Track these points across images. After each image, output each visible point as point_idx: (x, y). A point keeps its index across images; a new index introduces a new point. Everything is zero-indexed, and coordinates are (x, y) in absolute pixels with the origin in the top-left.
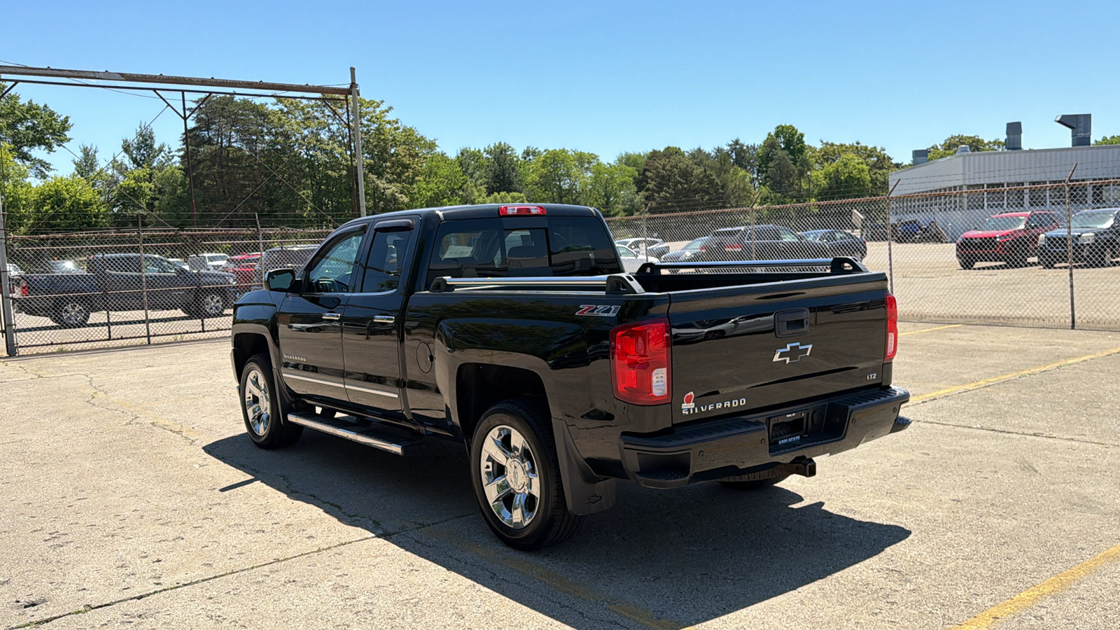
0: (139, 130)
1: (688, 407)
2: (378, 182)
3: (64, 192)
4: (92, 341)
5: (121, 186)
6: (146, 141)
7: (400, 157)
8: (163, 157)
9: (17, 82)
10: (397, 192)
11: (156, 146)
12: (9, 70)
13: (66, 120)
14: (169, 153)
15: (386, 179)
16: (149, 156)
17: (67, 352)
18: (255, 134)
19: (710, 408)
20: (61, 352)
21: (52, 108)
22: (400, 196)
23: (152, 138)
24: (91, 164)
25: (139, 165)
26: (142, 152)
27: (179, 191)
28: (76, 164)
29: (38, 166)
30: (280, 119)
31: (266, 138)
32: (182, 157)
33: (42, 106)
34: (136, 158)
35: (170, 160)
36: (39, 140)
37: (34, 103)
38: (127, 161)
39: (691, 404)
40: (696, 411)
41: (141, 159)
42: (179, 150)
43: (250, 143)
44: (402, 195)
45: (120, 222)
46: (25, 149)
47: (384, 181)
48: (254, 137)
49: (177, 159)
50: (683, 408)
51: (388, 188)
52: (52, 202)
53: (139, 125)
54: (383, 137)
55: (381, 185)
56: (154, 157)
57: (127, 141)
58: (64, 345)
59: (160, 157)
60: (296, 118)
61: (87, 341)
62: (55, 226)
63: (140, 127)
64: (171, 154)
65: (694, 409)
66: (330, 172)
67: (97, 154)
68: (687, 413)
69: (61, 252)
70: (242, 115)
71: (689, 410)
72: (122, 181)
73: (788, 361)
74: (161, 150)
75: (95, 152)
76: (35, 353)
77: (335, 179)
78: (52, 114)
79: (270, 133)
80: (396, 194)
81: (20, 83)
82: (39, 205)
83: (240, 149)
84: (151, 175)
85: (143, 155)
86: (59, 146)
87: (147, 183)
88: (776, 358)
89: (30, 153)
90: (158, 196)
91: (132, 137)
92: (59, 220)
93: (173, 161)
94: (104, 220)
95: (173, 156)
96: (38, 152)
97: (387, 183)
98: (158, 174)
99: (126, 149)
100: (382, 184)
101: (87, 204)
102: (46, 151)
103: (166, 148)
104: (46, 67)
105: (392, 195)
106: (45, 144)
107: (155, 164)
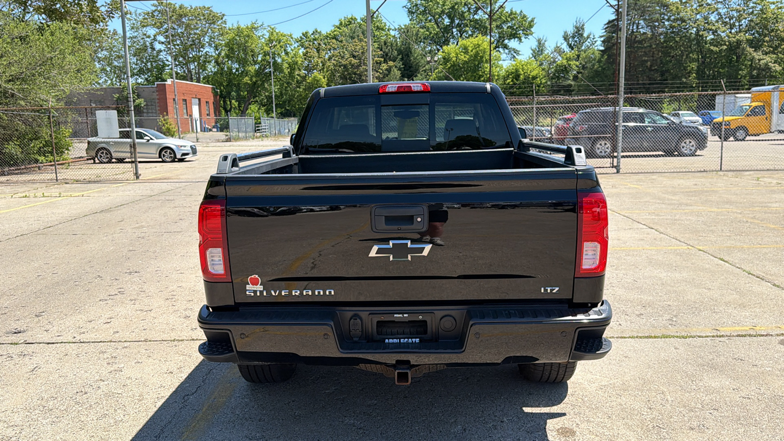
0: (575, 23)
1: (255, 289)
2: (755, 54)
3: (521, 70)
5: (557, 65)
6: (579, 31)
7: (779, 32)
8: (589, 42)
10: (771, 62)
11: (585, 35)
13: (532, 21)
14: (593, 39)
15: (762, 51)
16: (580, 42)
18: (657, 21)
19: (283, 294)
21: (524, 12)
22: (773, 65)
23: (583, 29)
24: (542, 50)
25: (572, 49)
26: (575, 39)
27: (596, 67)
28: (532, 50)
29: (512, 52)
30: (677, 8)
31: (667, 23)
32: (603, 42)
33: (518, 12)
34: (571, 44)
35: (594, 44)
36: (514, 36)
37: (514, 10)
38: (565, 47)
39: (258, 286)
40: (265, 294)
41: (574, 45)
42: (601, 37)
43: (653, 28)
44: (776, 65)
45: (556, 90)
46: (506, 41)
47: (760, 53)
48: (657, 24)
49: (599, 43)
50: (247, 289)
51: (763, 59)
52: (513, 77)
53: (575, 20)
54: (765, 16)
55: (757, 57)
56: (583, 43)
57: (566, 32)
59: (587, 43)
60: (692, 6)
62: (513, 93)
63: (576, 22)
64: (595, 40)
65: (261, 292)
66: (712, 48)
67: (546, 43)
68: (252, 294)
70: (649, 7)
71: (255, 292)
72: (560, 60)
73: (391, 259)
74: (588, 37)
75: (545, 41)
77: (716, 53)
78: (525, 16)
79: (668, 20)
80: (770, 64)
82: (505, 78)
83: (644, 33)
84: (578, 56)
85: (576, 41)
86: (526, 38)
87: (574, 62)
88: (373, 253)
89: (508, 44)
90: (582, 71)
91: (570, 30)
92: (515, 90)
93: (596, 45)
94: (543, 89)
95: (596, 42)
96: (513, 44)
97: (763, 54)
98: (583, 55)
99: (566, 38)
100: (757, 55)
101: (534, 78)
102: (518, 42)
103: (592, 36)
105: (766, 64)
106: (517, 37)
107: (583, 48)
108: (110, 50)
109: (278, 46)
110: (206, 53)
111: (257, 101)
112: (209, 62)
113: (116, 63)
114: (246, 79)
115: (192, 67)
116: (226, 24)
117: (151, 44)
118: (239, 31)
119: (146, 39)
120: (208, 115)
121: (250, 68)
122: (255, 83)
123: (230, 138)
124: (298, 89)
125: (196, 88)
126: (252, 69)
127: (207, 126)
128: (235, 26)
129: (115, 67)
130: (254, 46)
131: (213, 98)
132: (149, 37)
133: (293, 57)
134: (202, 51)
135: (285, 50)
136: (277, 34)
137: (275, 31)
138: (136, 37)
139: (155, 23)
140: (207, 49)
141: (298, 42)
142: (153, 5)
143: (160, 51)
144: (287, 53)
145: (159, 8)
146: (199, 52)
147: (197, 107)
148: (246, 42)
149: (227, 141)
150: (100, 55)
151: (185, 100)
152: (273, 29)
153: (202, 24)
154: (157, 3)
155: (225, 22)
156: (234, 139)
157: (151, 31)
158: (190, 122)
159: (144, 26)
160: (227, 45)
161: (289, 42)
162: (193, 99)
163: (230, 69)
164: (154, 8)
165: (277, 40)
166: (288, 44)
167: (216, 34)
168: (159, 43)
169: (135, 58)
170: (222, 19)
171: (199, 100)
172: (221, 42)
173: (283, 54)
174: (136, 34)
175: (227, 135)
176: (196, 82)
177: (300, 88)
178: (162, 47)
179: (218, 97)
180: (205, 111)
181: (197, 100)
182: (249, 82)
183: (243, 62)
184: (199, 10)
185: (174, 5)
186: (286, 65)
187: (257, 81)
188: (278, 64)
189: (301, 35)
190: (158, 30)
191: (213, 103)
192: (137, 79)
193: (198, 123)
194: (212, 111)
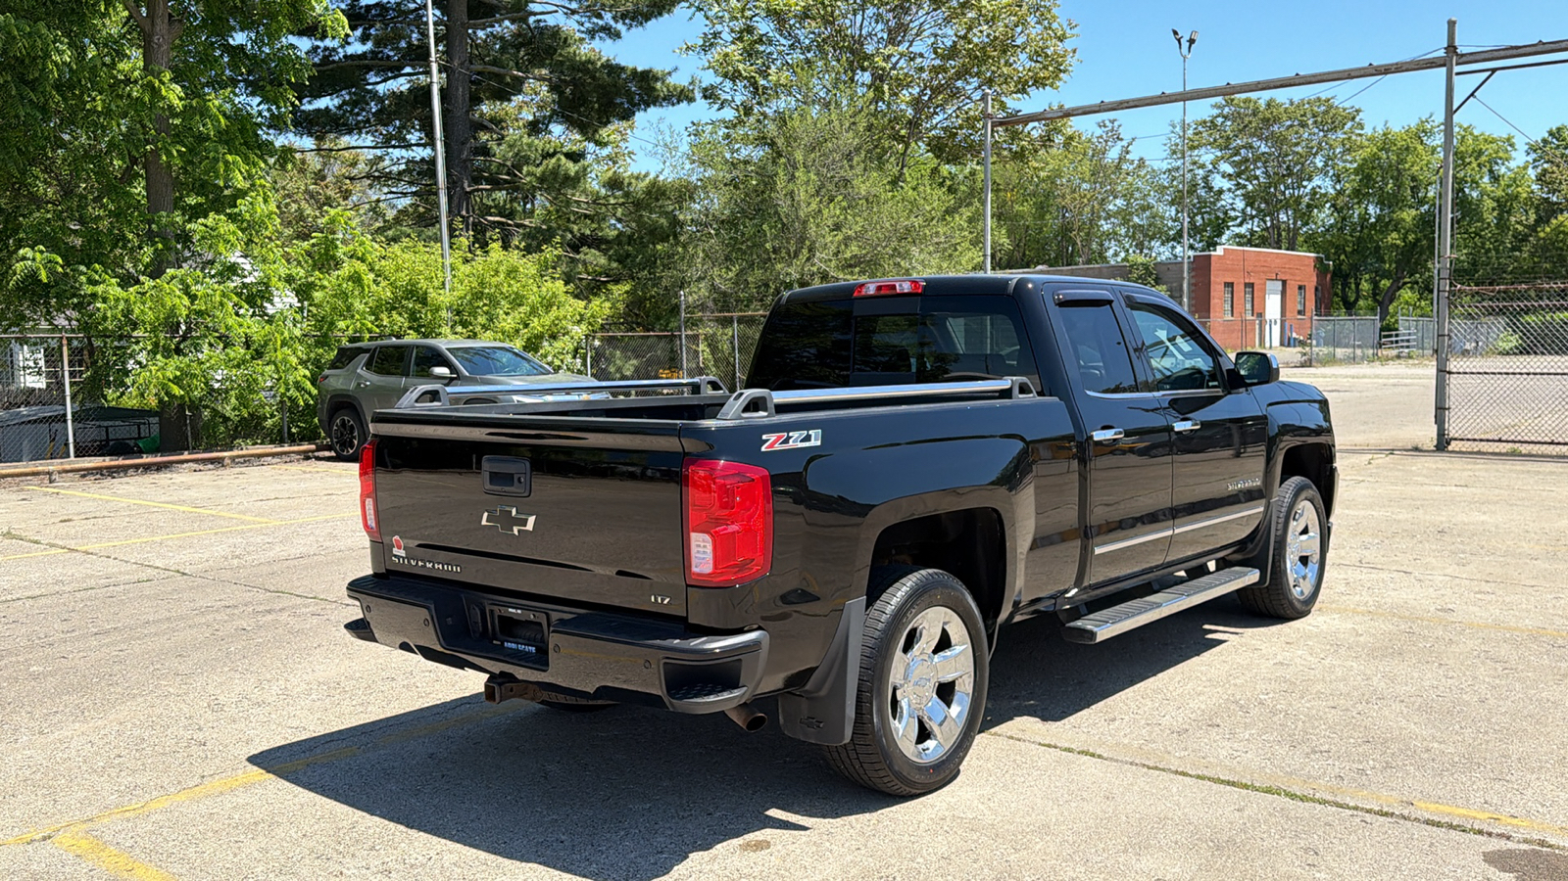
1: (399, 554)
4: (1559, 444)
9: (1494, 71)
12: (1483, 56)
17: (1521, 455)
19: (420, 564)
20: (1514, 454)
39: (401, 550)
40: (406, 562)
50: (394, 553)
58: (1518, 445)
61: (1552, 443)
65: (404, 559)
68: (396, 561)
69: (1522, 310)
71: (399, 557)
73: (500, 530)
76: (1476, 450)
81: (1498, 72)
88: (484, 521)
104: (1536, 42)
108: (1128, 196)
109: (1474, 165)
110: (1313, 188)
111: (1417, 283)
112: (1320, 207)
113: (1136, 220)
114: (1393, 238)
115: (1283, 217)
116: (1362, 129)
117: (1205, 179)
118: (1386, 142)
119: (1196, 172)
120: (1299, 312)
121: (1404, 215)
122: (1414, 245)
123: (1311, 360)
124: (1517, 253)
125: (1278, 261)
126: (1408, 215)
127: (1294, 335)
128: (1380, 130)
129: (1136, 226)
130: (1416, 168)
131: (1315, 279)
132: (1203, 166)
133: (1509, 186)
134: (1305, 187)
135: (1491, 171)
136: (1476, 138)
137: (1471, 134)
138: (1178, 169)
139: (1215, 140)
140: (1317, 181)
141: (1535, 151)
142: (1216, 106)
143: (1221, 192)
144: (1495, 178)
145: (1227, 110)
146: (1299, 188)
147: (1278, 297)
148: (1402, 161)
149: (1303, 366)
150: (1111, 207)
151: (1252, 285)
152: (1465, 130)
153: (1312, 134)
154: (1224, 103)
155: (1361, 126)
156: (1321, 363)
157: (1207, 156)
158: (1257, 327)
159: (1193, 148)
160: (1357, 172)
161: (1501, 154)
162: (1268, 282)
163: (1364, 218)
164: (1216, 112)
165: (1474, 151)
166: (1501, 159)
167: (1338, 151)
168: (1223, 177)
169: (1173, 208)
170: (1353, 119)
171: (1284, 283)
172: (1348, 165)
173: (1486, 179)
174: (1179, 163)
175: (1305, 354)
176: (1287, 249)
177: (1521, 251)
178: (1226, 184)
179: (1329, 276)
180: (1295, 303)
181: (1280, 283)
182: (1398, 242)
183: (1390, 202)
184: (1307, 106)
185: (1255, 103)
186: (1489, 204)
187: (1418, 240)
188: (1470, 203)
189: (1546, 135)
190: (1219, 154)
191: (1316, 289)
192: (1173, 247)
193: (1276, 329)
194: (1311, 305)
